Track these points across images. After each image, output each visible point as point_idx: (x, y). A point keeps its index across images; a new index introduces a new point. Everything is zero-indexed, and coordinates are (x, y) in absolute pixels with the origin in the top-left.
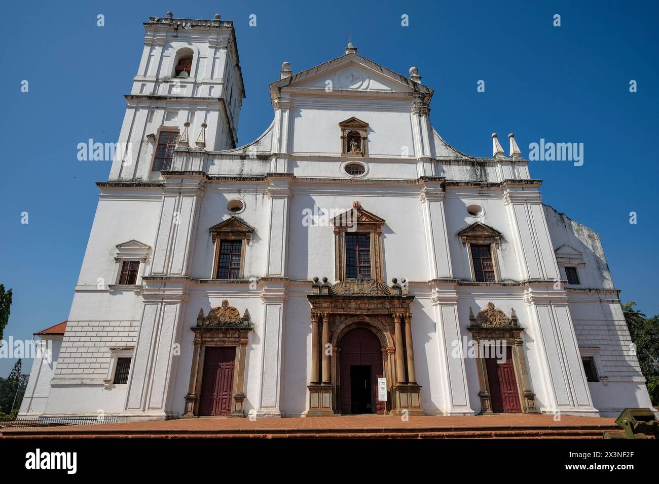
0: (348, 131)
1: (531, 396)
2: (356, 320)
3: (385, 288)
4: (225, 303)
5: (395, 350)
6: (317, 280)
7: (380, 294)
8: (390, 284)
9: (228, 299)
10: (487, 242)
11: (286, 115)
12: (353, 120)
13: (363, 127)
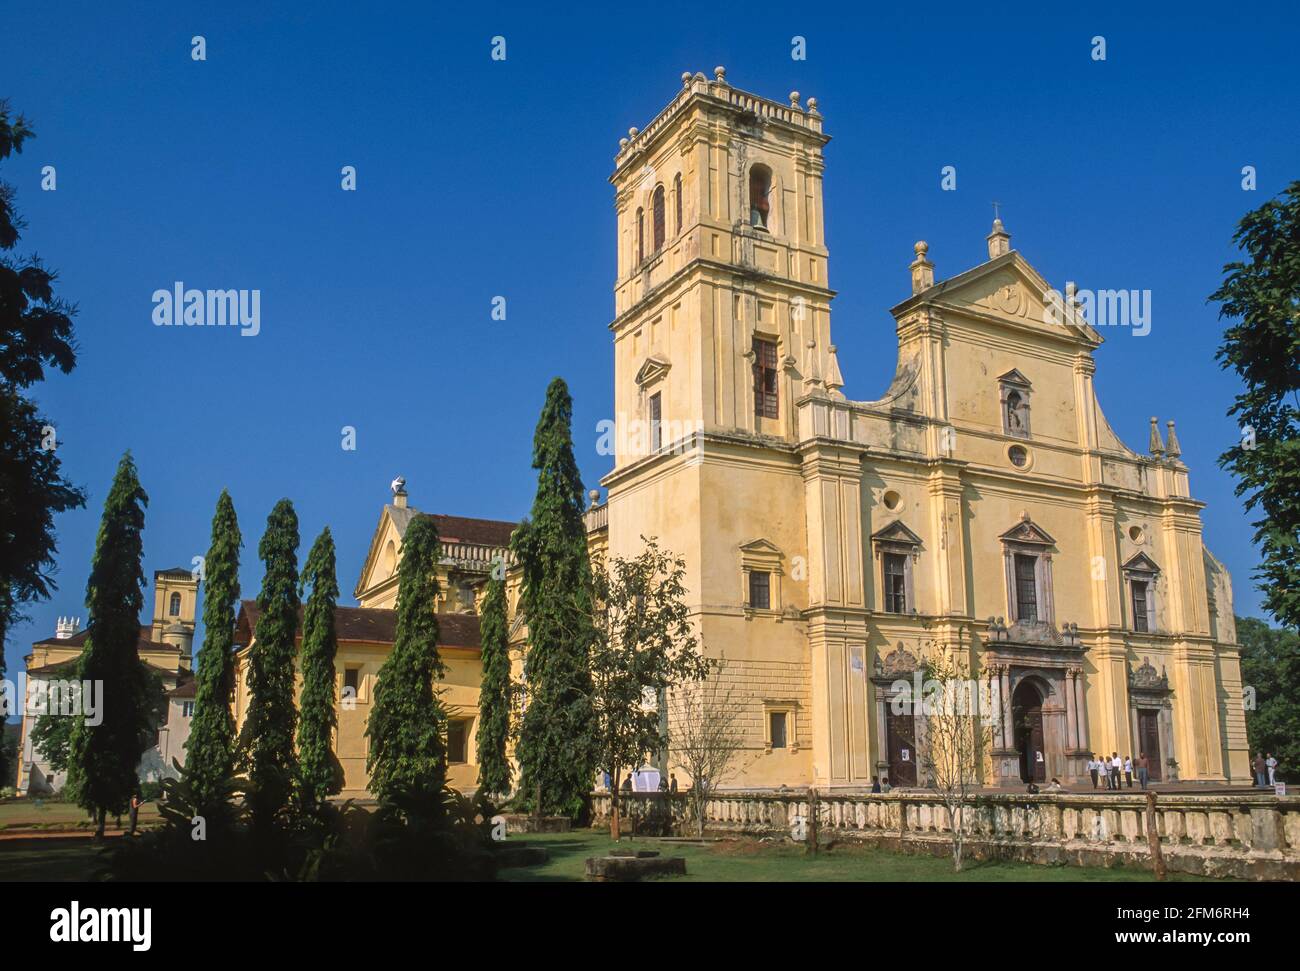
0: (1008, 391)
1: (1173, 763)
2: (1028, 673)
3: (1054, 633)
4: (900, 646)
5: (1066, 712)
6: (992, 620)
7: (1053, 643)
8: (1061, 630)
9: (902, 640)
10: (1146, 579)
11: (938, 346)
12: (1014, 373)
13: (1025, 387)
